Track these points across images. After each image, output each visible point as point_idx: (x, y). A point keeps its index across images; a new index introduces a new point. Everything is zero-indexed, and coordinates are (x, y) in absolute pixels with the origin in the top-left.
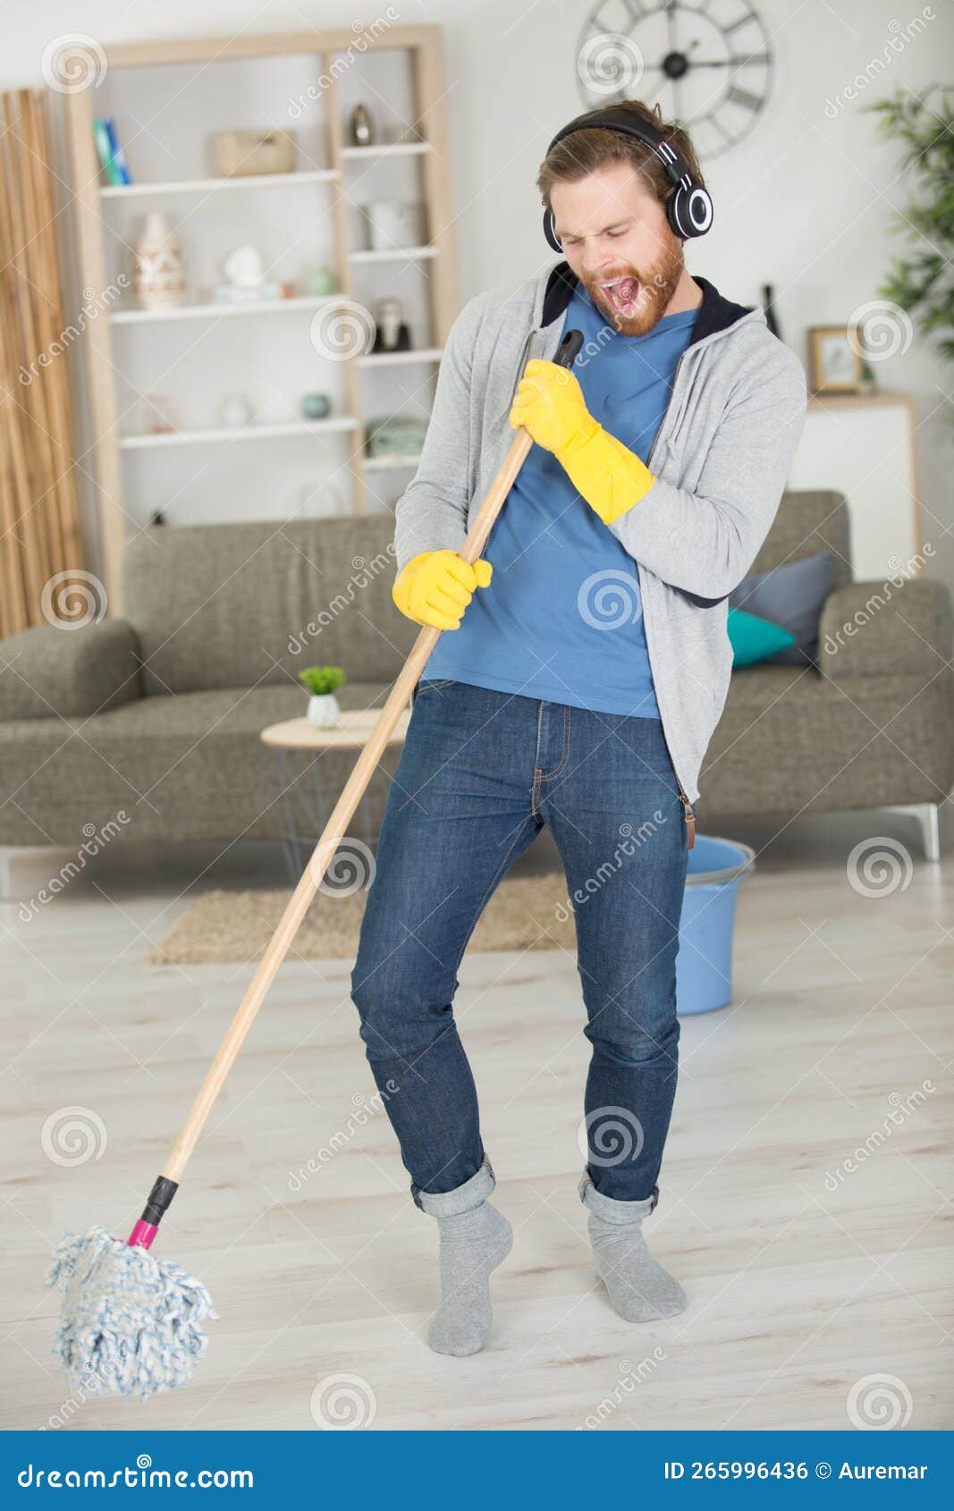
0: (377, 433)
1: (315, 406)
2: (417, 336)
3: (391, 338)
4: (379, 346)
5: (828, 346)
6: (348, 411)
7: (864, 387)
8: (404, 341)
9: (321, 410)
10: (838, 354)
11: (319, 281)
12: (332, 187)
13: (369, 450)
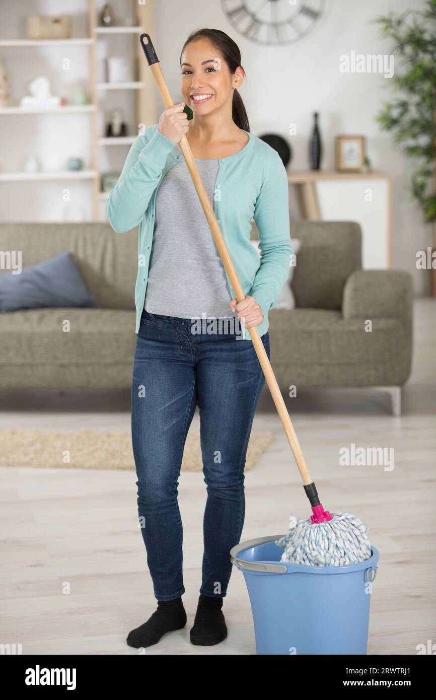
0: (108, 180)
1: (74, 164)
2: (130, 129)
3: (116, 129)
4: (109, 132)
5: (347, 146)
6: (92, 167)
7: (364, 169)
8: (124, 131)
9: (78, 166)
10: (351, 151)
11: (79, 97)
12: (90, 48)
13: (102, 189)
